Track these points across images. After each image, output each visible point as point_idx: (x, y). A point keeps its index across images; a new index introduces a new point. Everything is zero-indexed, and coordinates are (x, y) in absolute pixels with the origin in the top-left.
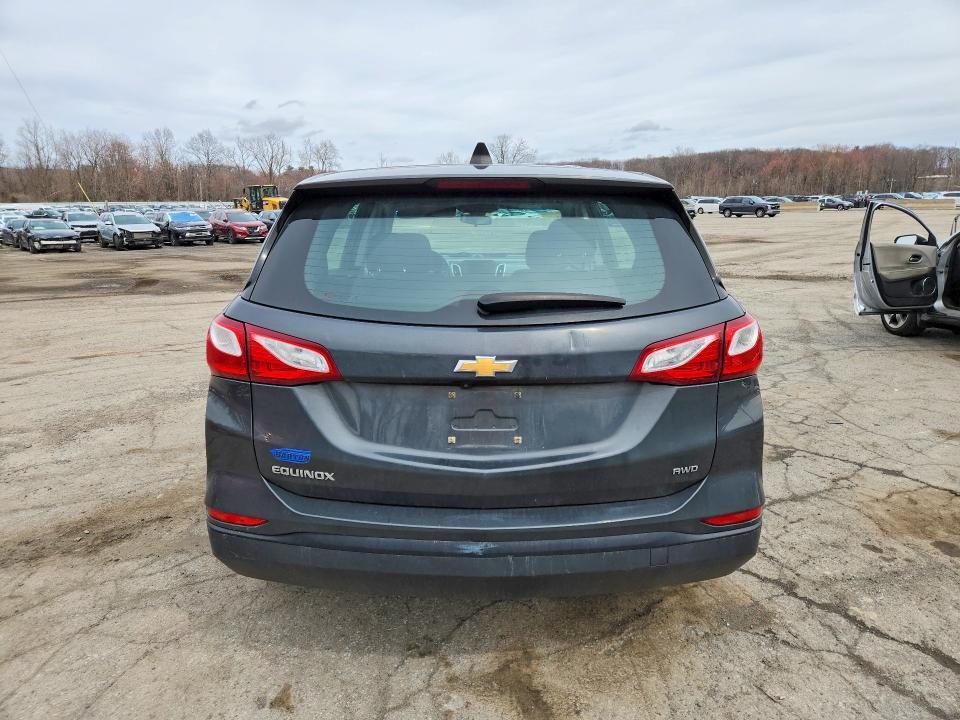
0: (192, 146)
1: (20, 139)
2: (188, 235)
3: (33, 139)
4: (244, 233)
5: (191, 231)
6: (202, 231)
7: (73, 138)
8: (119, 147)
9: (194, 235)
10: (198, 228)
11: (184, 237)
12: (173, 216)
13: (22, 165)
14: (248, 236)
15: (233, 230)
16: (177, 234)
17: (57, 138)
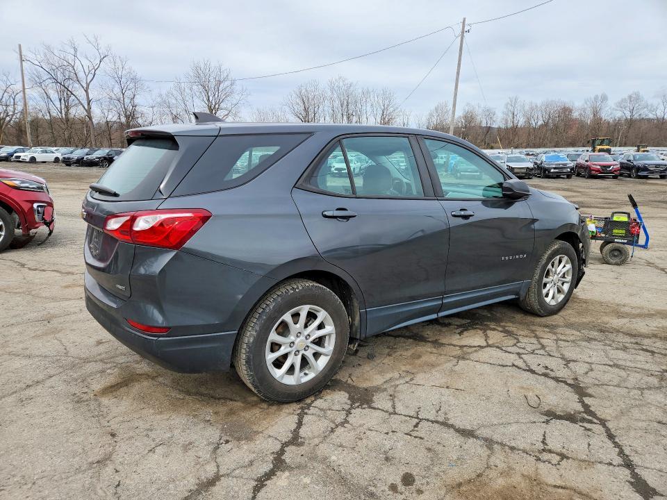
0: (621, 105)
1: (505, 110)
2: (552, 171)
3: (512, 110)
4: (598, 171)
5: (555, 168)
6: (565, 168)
7: (536, 106)
8: (566, 111)
9: (557, 170)
10: (561, 166)
11: (549, 172)
12: (546, 157)
13: (503, 126)
14: (602, 173)
15: (590, 168)
16: (545, 170)
17: (527, 108)
